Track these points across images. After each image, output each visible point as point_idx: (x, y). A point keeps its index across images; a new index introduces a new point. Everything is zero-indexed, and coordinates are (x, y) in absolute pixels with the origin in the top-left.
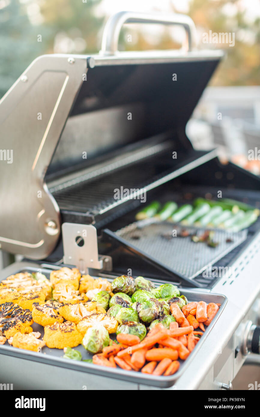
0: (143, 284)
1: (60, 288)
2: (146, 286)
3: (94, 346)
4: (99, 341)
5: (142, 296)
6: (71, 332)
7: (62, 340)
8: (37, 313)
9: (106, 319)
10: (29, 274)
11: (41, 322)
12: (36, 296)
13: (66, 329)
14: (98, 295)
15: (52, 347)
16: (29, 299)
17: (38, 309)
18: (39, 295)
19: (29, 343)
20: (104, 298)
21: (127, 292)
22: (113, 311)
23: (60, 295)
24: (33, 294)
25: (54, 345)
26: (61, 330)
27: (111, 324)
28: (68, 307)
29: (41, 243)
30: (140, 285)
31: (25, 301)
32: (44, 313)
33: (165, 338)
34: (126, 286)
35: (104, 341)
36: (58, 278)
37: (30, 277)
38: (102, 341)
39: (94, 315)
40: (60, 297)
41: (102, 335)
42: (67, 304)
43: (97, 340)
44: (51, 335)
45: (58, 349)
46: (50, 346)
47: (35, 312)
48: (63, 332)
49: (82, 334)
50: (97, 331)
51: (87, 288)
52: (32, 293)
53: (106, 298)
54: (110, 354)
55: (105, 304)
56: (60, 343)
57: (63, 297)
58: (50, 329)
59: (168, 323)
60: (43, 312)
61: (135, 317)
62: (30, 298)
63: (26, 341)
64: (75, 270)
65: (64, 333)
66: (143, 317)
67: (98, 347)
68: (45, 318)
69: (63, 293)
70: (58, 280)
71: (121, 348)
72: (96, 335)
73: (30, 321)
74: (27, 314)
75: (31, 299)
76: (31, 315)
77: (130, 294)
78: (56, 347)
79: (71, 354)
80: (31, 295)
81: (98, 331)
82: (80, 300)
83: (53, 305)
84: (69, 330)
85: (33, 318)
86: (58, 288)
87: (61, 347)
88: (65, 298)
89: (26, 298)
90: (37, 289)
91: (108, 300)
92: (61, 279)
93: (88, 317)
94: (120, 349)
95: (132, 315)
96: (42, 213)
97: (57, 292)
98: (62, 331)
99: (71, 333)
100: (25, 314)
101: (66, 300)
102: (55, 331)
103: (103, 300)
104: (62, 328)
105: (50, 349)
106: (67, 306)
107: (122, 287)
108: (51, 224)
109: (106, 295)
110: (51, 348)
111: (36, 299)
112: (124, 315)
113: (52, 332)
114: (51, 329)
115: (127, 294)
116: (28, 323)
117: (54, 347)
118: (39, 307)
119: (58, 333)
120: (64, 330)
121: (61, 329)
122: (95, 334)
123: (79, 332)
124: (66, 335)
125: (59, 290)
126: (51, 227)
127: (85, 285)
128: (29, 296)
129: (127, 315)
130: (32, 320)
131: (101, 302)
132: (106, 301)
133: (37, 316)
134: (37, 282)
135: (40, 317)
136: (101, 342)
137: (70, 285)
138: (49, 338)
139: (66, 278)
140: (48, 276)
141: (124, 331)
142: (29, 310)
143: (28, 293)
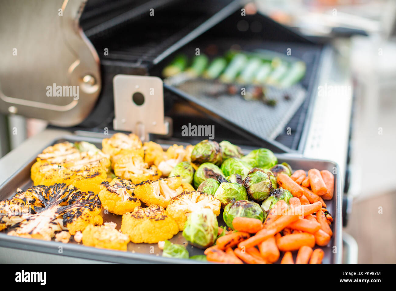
0: (230, 151)
1: (124, 161)
2: (234, 153)
3: (204, 237)
4: (209, 230)
5: (236, 166)
6: (164, 219)
7: (153, 232)
8: (109, 196)
9: (202, 199)
10: (71, 145)
11: (114, 208)
12: (95, 173)
13: (156, 215)
14: (179, 168)
15: (139, 242)
16: (87, 178)
17: (110, 191)
18: (100, 172)
19: (112, 239)
20: (187, 171)
21: (215, 162)
22: (208, 187)
23: (124, 169)
24: (90, 171)
25: (141, 238)
26: (149, 218)
27: (213, 205)
28: (150, 185)
29: (73, 104)
30: (228, 153)
31: (82, 180)
32: (120, 196)
33: (296, 220)
34: (214, 153)
35: (214, 229)
36: (117, 147)
37: (73, 148)
38: (212, 229)
39: (184, 194)
40: (124, 172)
41: (211, 221)
42: (147, 182)
43: (206, 228)
44: (136, 226)
45: (147, 244)
46: (136, 240)
47: (106, 196)
48: (154, 220)
49: (175, 221)
50: (204, 216)
51: (155, 159)
52: (88, 169)
53: (190, 171)
54: (228, 246)
55: (189, 179)
56: (151, 235)
57: (129, 172)
58: (133, 217)
59: (286, 199)
60: (118, 194)
61: (243, 193)
62: (88, 176)
63: (107, 237)
64: (133, 136)
65: (155, 222)
66: (254, 193)
67: (209, 237)
68: (120, 202)
69: (130, 167)
70: (118, 150)
71: (239, 236)
72: (205, 221)
73: (100, 208)
74: (91, 198)
75: (89, 178)
76: (98, 199)
77: (219, 165)
78: (145, 242)
79: (170, 250)
80: (88, 172)
81: (206, 217)
82: (153, 175)
83: (123, 184)
84: (161, 217)
85: (102, 203)
86: (122, 161)
87: (153, 241)
88: (133, 173)
89: (82, 176)
90: (92, 163)
91: (192, 174)
92: (122, 149)
93: (178, 198)
94: (239, 238)
95: (239, 192)
96: (76, 64)
97: (121, 166)
98: (151, 218)
99: (164, 221)
100: (89, 198)
101: (136, 175)
102: (142, 220)
103: (187, 174)
104: (150, 215)
105: (137, 246)
106: (148, 184)
107: (209, 156)
108: (87, 79)
109: (189, 166)
110: (138, 244)
111: (97, 177)
112: (229, 192)
113: (137, 221)
114: (136, 218)
115: (216, 164)
116: (97, 210)
117: (142, 242)
118: (111, 188)
119: (146, 222)
120: (153, 217)
121: (148, 216)
122: (203, 220)
123: (173, 219)
124: (158, 224)
125: (123, 164)
126: (88, 83)
127: (151, 155)
128: (85, 174)
129: (233, 192)
130: (102, 206)
131: (184, 176)
132: (191, 174)
133: (109, 201)
134: (87, 155)
135: (113, 201)
136: (211, 231)
137: (137, 155)
138: (133, 229)
139: (126, 146)
140: (99, 146)
141: (237, 213)
142: (93, 193)
143: (82, 169)
